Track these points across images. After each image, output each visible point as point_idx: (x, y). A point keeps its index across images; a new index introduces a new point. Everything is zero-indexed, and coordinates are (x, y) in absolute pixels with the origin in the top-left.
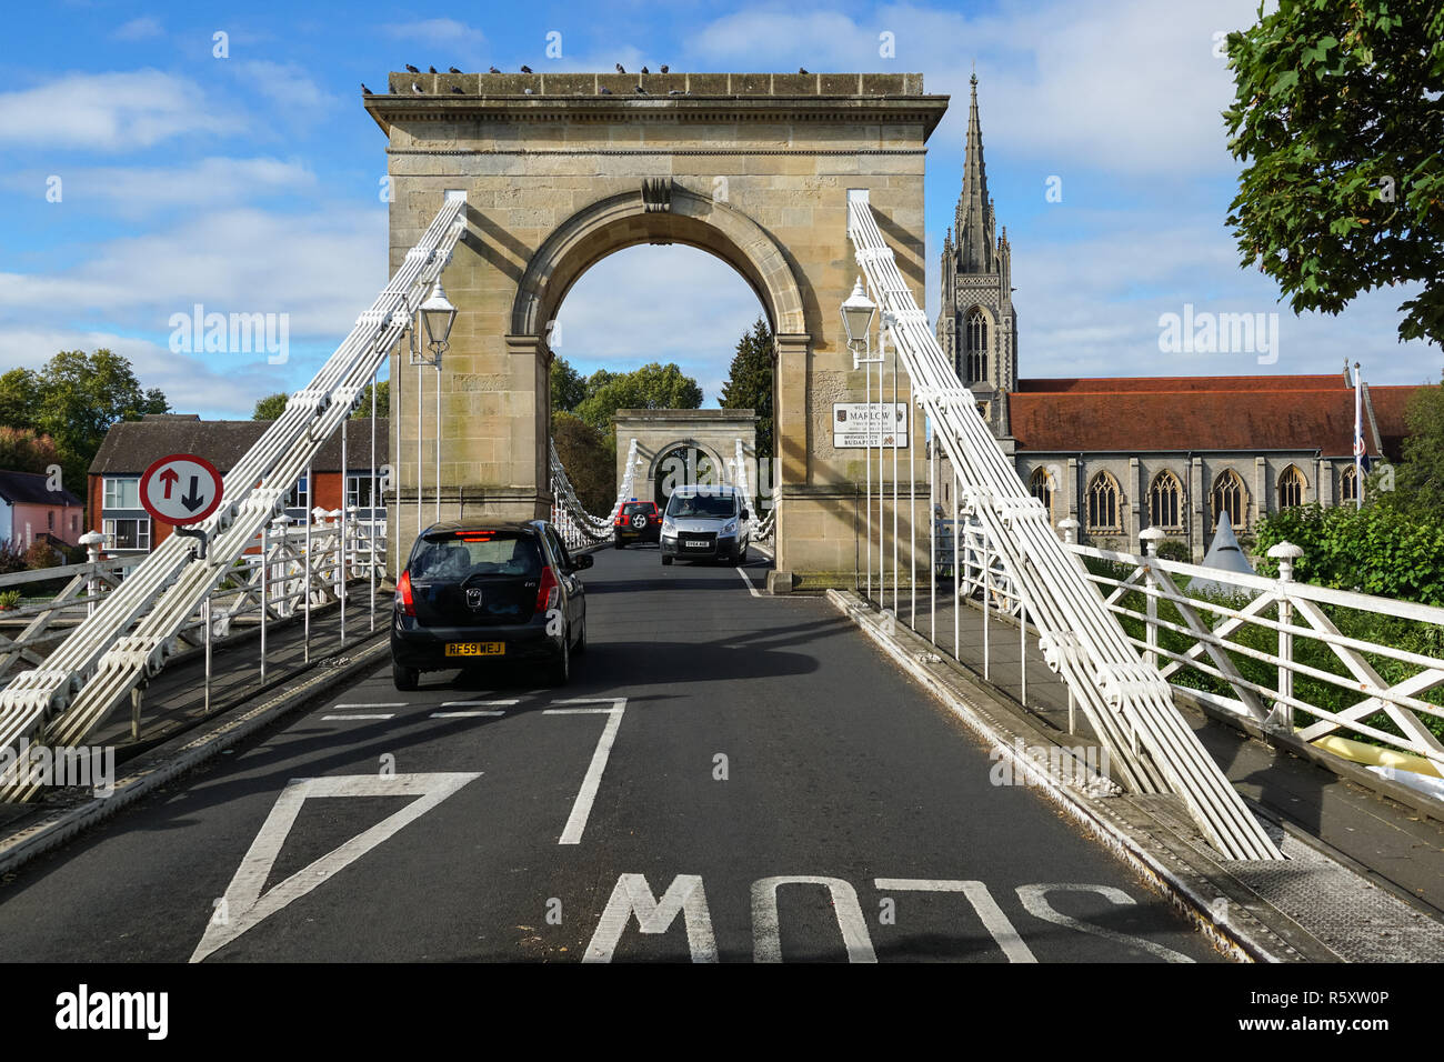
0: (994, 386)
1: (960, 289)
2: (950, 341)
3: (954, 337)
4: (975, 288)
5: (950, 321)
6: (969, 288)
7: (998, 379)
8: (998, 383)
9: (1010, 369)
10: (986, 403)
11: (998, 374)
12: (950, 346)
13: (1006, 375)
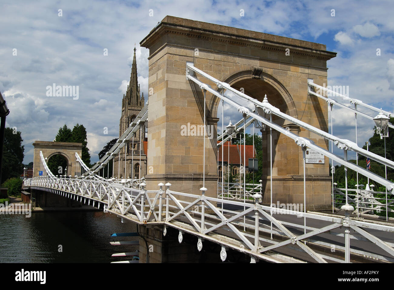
0: (138, 139)
1: (129, 110)
2: (126, 125)
3: (127, 124)
4: (134, 110)
5: (126, 119)
6: (132, 110)
7: (140, 137)
8: (140, 139)
9: (143, 135)
10: (136, 144)
11: (139, 136)
12: (126, 126)
13: (142, 136)
